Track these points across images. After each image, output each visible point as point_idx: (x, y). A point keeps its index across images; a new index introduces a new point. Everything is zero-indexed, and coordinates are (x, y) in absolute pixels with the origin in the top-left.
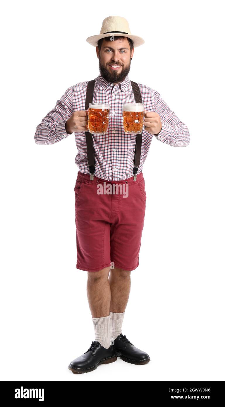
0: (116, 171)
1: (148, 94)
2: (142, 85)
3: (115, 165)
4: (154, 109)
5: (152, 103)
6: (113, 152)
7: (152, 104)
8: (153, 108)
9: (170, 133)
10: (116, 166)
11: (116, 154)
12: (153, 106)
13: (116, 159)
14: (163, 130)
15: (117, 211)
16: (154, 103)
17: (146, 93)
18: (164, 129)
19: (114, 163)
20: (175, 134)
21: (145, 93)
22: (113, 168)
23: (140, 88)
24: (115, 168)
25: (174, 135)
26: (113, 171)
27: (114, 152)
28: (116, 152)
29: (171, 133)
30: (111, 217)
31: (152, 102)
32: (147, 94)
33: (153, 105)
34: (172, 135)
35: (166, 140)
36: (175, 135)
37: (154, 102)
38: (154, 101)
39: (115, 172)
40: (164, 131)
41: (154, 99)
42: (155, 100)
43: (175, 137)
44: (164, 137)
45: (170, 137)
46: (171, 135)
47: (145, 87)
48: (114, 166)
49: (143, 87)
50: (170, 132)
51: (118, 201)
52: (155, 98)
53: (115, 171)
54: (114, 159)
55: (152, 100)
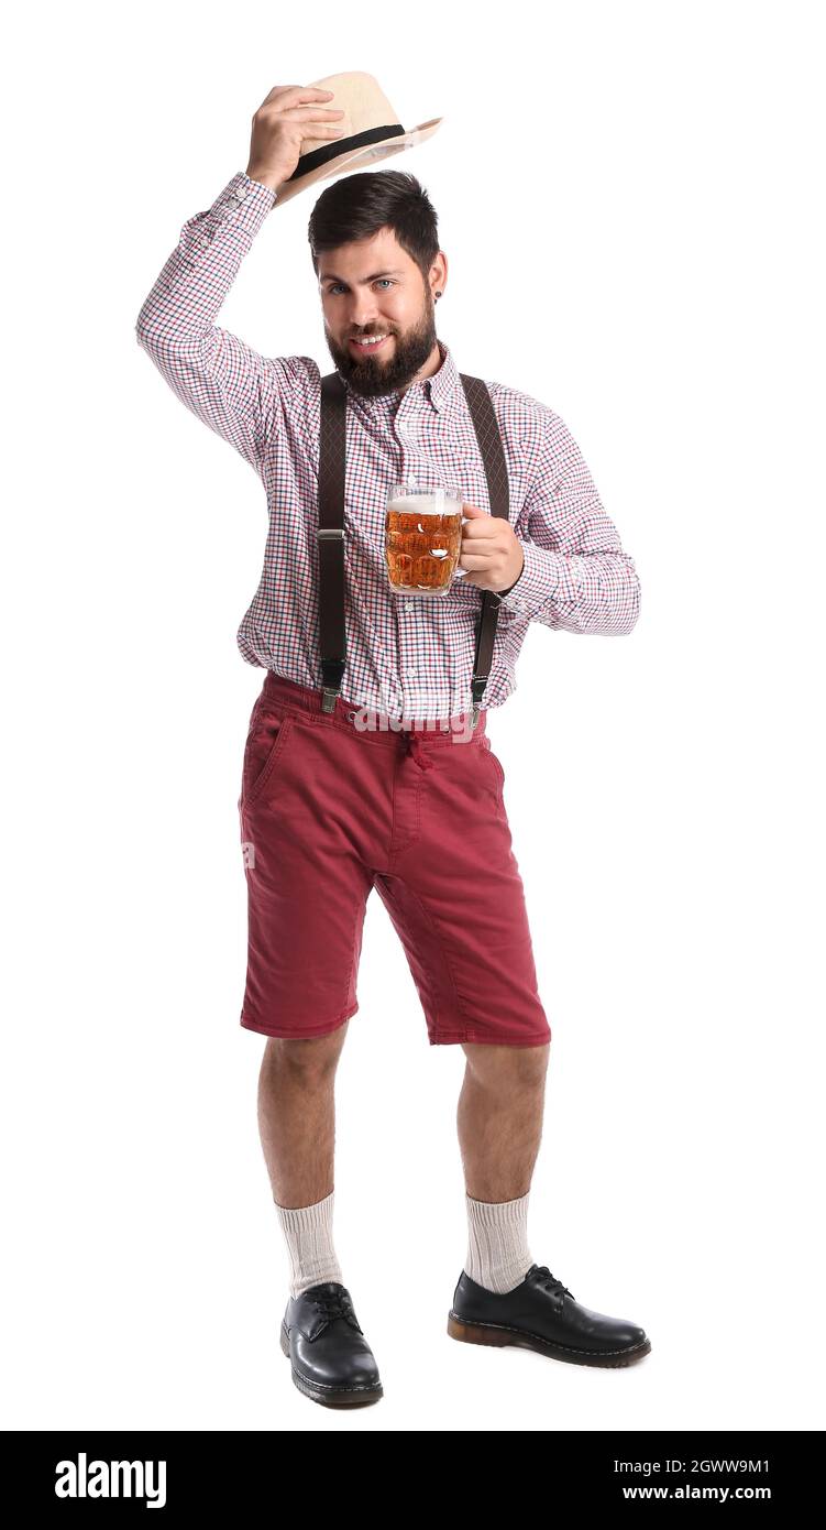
0: (416, 680)
1: (523, 421)
2: (503, 391)
3: (410, 659)
4: (539, 475)
5: (535, 451)
6: (404, 612)
7: (534, 456)
8: (536, 469)
9: (552, 589)
10: (415, 664)
11: (413, 619)
12: (538, 464)
13: (414, 636)
14: (526, 580)
15: (414, 830)
16: (540, 453)
17: (517, 416)
18: (528, 575)
19: (410, 653)
20: (572, 594)
21: (512, 416)
22: (404, 670)
23: (495, 400)
24: (410, 669)
25: (567, 595)
26: (405, 680)
27: (407, 614)
28: (413, 614)
29: (558, 590)
30: (391, 851)
31: (536, 446)
32: (517, 421)
33: (538, 458)
34: (562, 596)
35: (540, 613)
36: (573, 599)
37: (544, 449)
38: (542, 443)
39: (412, 685)
40: (530, 581)
41: (542, 438)
42: (546, 441)
43: (573, 606)
44: (530, 601)
45: (553, 603)
46: (555, 595)
47: (513, 397)
48: (410, 664)
49: (508, 396)
50: (555, 585)
51: (415, 792)
52: (547, 435)
53: (411, 680)
54: (409, 636)
55: (537, 441)
